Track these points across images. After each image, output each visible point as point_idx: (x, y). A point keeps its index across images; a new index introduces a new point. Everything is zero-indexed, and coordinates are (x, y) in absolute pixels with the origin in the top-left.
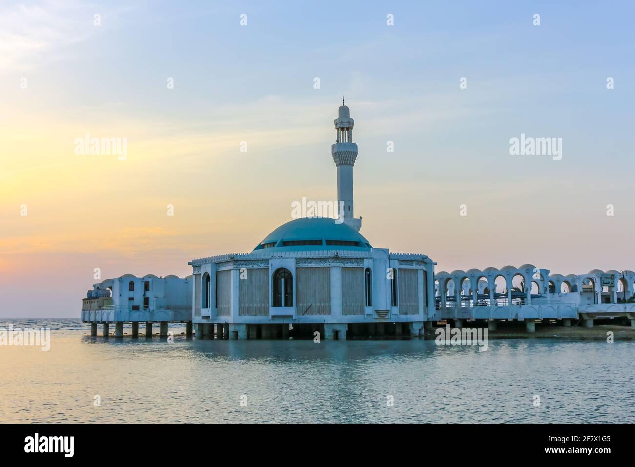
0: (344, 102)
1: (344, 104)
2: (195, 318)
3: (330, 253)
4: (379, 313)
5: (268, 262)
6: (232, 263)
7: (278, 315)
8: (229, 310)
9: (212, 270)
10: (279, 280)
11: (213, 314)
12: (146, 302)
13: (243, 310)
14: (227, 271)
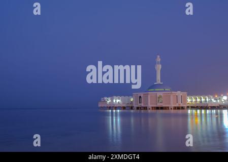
2: (135, 106)
3: (170, 92)
4: (179, 105)
5: (156, 94)
6: (148, 94)
7: (159, 105)
8: (147, 104)
9: (142, 96)
10: (159, 98)
11: (142, 105)
12: (119, 102)
13: (151, 104)
14: (146, 96)
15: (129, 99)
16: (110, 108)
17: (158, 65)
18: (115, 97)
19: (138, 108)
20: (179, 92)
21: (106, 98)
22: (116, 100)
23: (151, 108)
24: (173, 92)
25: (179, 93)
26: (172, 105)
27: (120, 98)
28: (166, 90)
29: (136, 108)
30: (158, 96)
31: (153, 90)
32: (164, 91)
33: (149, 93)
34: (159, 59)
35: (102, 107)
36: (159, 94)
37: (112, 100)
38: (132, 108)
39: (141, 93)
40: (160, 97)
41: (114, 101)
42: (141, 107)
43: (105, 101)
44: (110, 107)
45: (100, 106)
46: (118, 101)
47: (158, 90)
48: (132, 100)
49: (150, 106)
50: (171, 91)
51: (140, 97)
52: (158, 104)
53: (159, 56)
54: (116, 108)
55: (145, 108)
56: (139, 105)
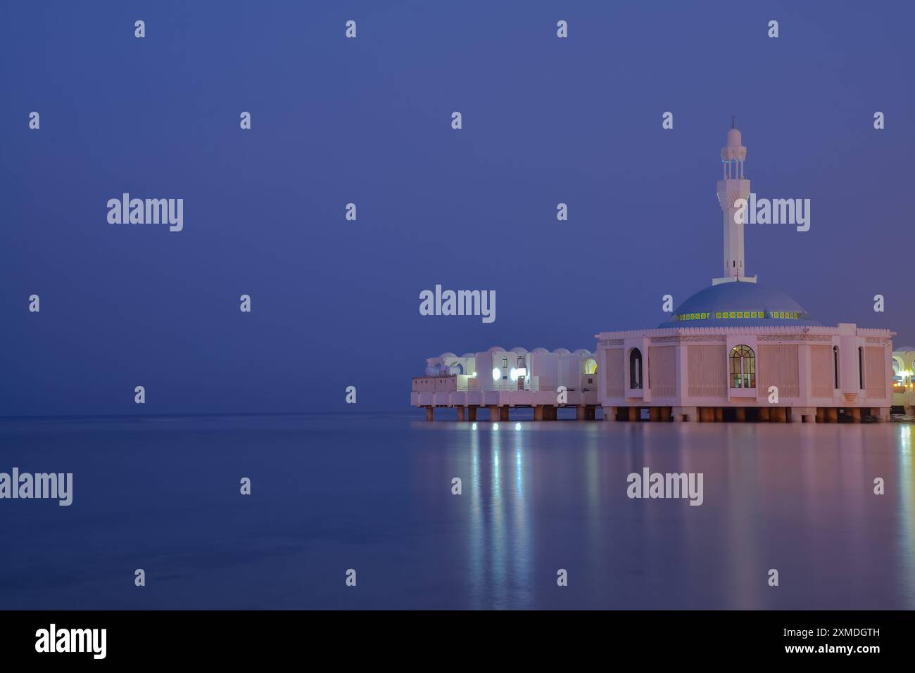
2: (608, 401)
3: (798, 330)
4: (847, 396)
5: (724, 338)
6: (677, 338)
7: (738, 397)
8: (673, 391)
9: (645, 346)
10: (736, 358)
11: (648, 396)
12: (521, 381)
13: (693, 392)
14: (668, 347)
15: (577, 367)
16: (472, 412)
17: (730, 184)
18: (499, 354)
19: (623, 414)
20: (846, 329)
21: (450, 360)
22: (505, 369)
23: (694, 416)
24: (814, 330)
25: (847, 335)
26: (811, 400)
27: (528, 356)
28: (775, 315)
29: (611, 415)
30: (732, 346)
31: (703, 316)
32: (767, 320)
33: (684, 331)
34: (737, 151)
35: (429, 407)
36: (736, 338)
37: (485, 369)
38: (590, 413)
39: (639, 333)
40: (744, 353)
41: (497, 374)
42: (638, 409)
43: (447, 377)
44: (473, 408)
45: (418, 399)
46: (516, 374)
47: (733, 315)
48: (591, 368)
49: (688, 400)
50: (802, 320)
51: (636, 354)
52: (733, 393)
53: (736, 135)
54: (505, 414)
55: (663, 415)
56: (628, 398)
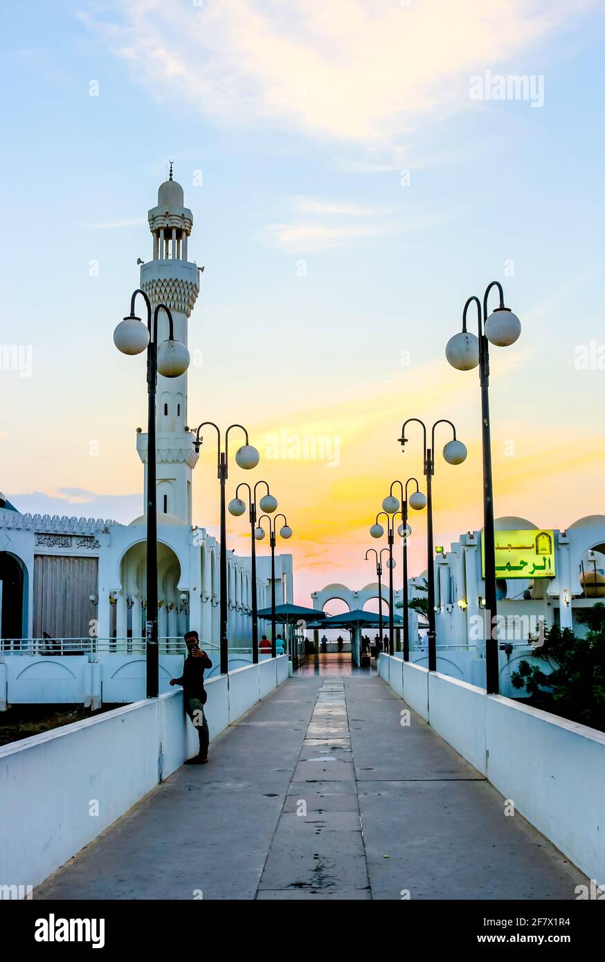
0: (171, 175)
1: (171, 179)
